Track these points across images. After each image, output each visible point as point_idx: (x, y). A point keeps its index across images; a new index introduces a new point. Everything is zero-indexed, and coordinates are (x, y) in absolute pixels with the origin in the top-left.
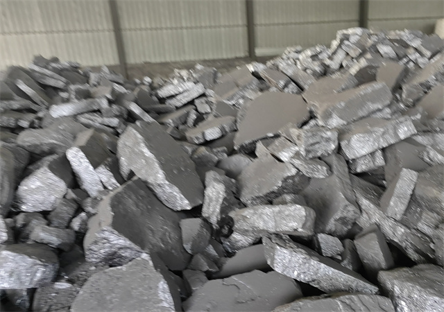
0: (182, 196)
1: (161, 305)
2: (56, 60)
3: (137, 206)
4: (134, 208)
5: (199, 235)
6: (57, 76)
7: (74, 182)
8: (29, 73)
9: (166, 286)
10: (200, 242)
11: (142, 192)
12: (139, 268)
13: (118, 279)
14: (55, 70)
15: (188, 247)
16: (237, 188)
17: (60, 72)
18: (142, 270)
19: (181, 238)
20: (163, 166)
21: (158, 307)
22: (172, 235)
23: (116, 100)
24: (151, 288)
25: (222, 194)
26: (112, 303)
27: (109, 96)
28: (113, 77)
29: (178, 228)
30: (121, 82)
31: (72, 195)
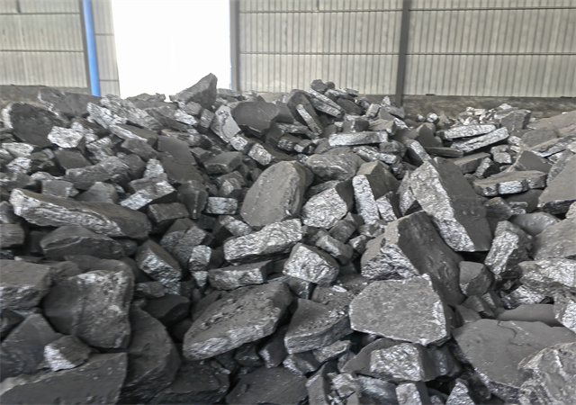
0: (468, 237)
1: (433, 321)
2: (331, 86)
3: (421, 236)
4: (418, 237)
5: (478, 279)
6: (332, 103)
7: (354, 208)
8: (310, 97)
9: (441, 307)
10: (478, 287)
11: (428, 225)
12: (418, 285)
13: (396, 290)
14: (331, 96)
15: (464, 287)
16: (532, 245)
17: (336, 99)
18: (421, 288)
19: (458, 276)
20: (453, 204)
21: (430, 323)
22: (450, 271)
23: (396, 135)
24: (426, 305)
25: (514, 246)
26: (387, 309)
27: (389, 130)
28: (394, 109)
29: (457, 268)
30: (402, 116)
31: (350, 218)
